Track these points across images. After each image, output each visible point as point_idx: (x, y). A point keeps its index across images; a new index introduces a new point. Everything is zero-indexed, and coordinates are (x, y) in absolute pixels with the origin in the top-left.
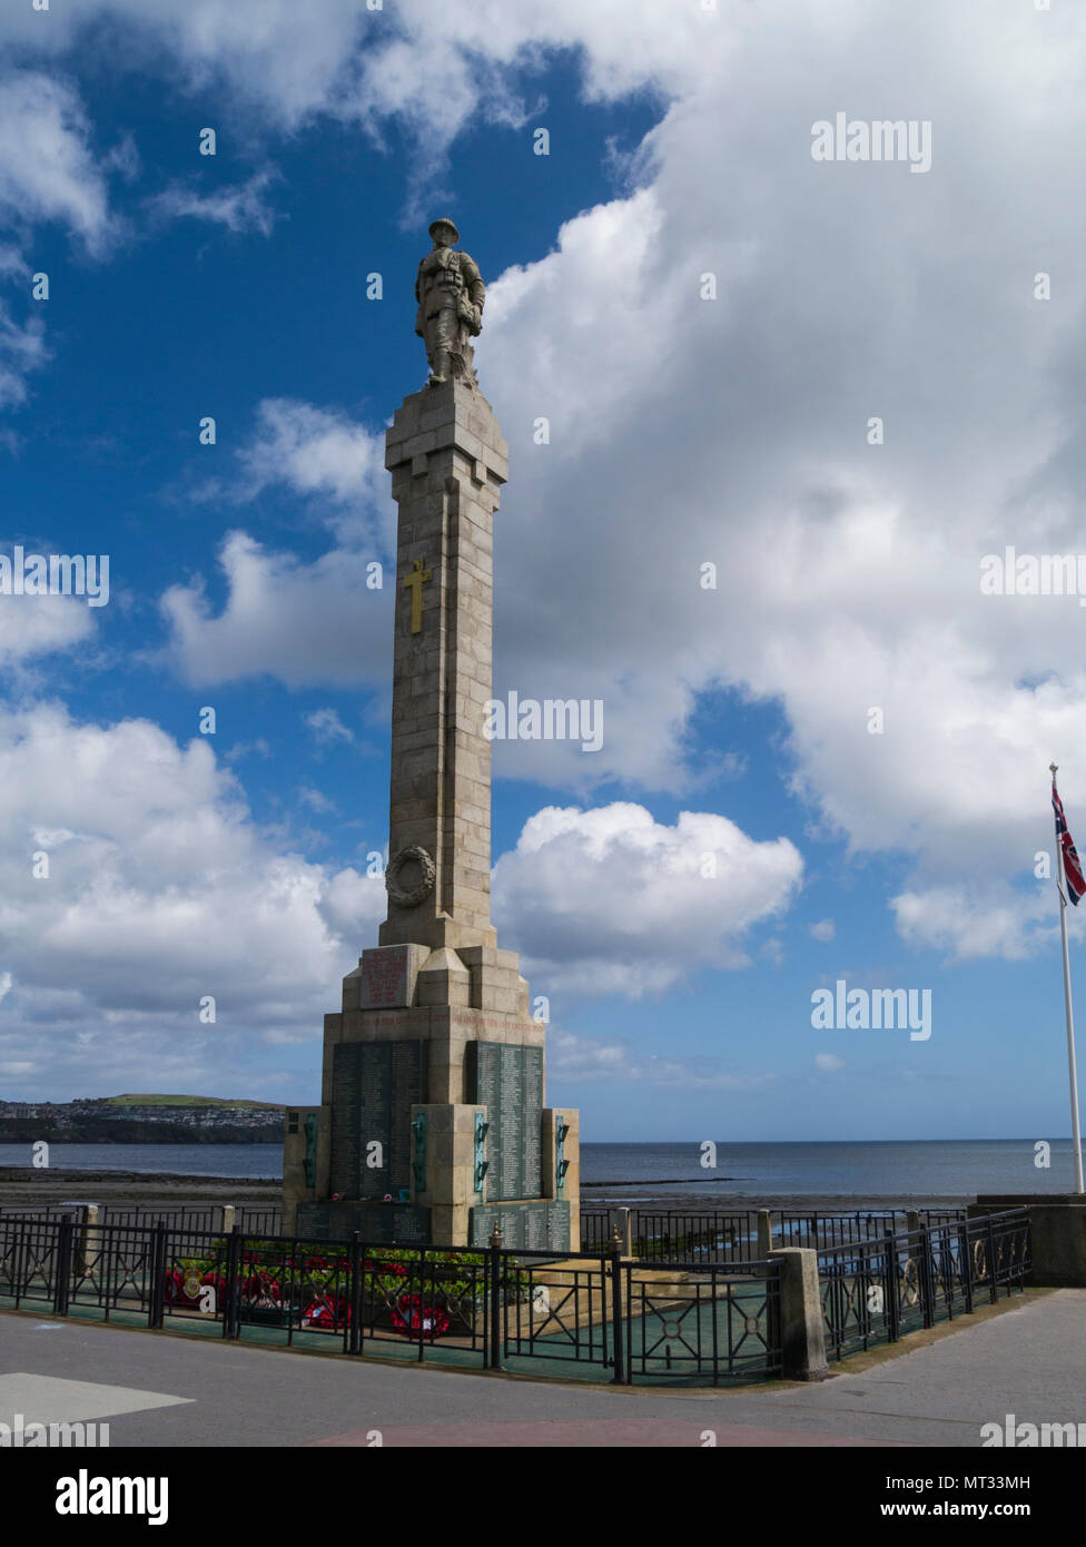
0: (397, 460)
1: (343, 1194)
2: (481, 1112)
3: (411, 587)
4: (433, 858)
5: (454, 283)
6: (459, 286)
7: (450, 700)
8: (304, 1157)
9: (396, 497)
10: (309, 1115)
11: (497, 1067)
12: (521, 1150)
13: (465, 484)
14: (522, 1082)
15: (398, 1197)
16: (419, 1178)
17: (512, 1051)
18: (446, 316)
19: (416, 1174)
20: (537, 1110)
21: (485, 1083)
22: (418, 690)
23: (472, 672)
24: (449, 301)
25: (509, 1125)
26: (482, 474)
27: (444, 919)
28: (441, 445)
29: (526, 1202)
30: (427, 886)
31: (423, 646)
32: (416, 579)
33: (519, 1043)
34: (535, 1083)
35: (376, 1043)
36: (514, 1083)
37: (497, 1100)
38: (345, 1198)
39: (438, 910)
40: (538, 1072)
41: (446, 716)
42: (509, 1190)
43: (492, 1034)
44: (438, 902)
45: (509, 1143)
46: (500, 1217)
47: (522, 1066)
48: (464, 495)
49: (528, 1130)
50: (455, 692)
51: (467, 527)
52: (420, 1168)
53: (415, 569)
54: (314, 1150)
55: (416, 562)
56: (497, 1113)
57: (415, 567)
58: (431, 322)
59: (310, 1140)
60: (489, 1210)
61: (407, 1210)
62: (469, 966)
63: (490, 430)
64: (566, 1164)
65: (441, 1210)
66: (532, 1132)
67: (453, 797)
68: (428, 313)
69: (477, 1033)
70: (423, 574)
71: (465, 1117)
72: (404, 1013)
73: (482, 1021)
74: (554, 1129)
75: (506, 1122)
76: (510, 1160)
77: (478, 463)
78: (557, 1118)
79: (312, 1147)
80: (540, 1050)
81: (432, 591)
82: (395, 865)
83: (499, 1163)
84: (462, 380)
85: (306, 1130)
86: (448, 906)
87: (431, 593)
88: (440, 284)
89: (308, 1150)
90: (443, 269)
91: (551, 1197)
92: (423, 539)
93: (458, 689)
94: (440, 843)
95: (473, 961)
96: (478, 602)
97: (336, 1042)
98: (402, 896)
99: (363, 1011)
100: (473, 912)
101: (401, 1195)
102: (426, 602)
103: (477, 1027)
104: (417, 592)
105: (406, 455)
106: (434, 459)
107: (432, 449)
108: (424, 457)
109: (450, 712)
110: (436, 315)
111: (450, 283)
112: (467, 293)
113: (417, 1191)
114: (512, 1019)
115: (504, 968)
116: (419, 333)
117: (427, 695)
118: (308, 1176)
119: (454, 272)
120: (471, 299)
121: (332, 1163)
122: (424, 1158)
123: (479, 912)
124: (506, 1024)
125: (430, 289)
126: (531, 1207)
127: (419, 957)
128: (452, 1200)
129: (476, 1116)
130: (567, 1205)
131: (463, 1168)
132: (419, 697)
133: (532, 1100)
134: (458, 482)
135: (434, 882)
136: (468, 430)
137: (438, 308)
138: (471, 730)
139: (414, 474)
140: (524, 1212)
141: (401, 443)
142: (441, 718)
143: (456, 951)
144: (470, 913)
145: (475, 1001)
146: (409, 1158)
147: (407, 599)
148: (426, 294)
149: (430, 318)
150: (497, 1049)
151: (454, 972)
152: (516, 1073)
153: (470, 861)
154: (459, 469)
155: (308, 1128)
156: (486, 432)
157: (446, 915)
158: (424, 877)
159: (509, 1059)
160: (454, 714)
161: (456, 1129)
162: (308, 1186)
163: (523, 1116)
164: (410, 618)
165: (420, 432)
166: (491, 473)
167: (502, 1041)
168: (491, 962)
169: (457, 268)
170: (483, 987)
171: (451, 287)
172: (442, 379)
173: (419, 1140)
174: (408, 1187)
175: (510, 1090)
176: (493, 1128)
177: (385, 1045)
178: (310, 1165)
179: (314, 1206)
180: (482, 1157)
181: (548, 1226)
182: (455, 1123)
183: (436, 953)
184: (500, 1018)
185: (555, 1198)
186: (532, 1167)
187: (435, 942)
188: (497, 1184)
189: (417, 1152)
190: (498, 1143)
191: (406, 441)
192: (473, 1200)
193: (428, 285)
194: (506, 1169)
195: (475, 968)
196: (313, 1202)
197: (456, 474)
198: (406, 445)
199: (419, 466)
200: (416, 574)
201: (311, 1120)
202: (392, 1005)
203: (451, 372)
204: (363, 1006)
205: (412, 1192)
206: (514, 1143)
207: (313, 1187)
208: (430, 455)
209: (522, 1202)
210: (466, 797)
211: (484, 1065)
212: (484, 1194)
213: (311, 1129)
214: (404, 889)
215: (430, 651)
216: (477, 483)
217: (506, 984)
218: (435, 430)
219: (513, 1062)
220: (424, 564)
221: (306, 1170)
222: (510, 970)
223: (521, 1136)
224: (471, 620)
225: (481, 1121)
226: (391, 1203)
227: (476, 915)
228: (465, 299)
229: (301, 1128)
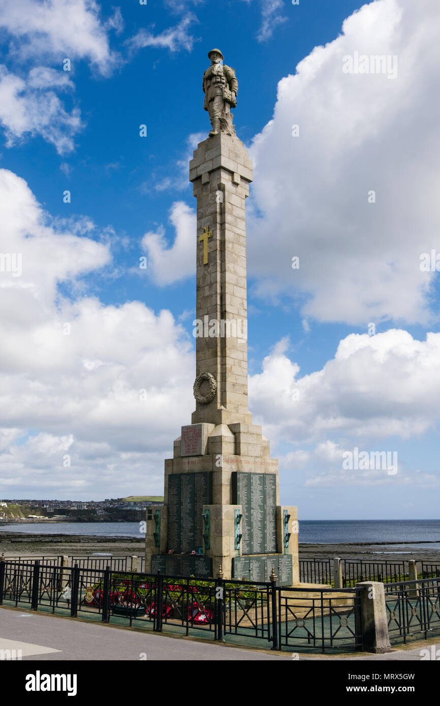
0: (194, 177)
1: (173, 550)
2: (239, 508)
3: (203, 241)
4: (216, 379)
5: (220, 82)
6: (223, 83)
7: (223, 298)
8: (155, 532)
9: (195, 196)
10: (157, 510)
11: (249, 485)
12: (263, 527)
13: (228, 185)
14: (264, 492)
15: (198, 552)
16: (207, 543)
17: (258, 476)
18: (217, 100)
19: (205, 540)
20: (273, 507)
21: (242, 493)
22: (207, 293)
23: (234, 282)
24: (219, 91)
25: (257, 515)
26: (237, 179)
27: (221, 409)
28: (215, 167)
29: (266, 555)
30: (213, 393)
31: (209, 270)
32: (205, 237)
33: (263, 472)
34: (271, 493)
35: (188, 474)
36: (259, 493)
37: (249, 502)
38: (174, 553)
39: (219, 405)
40: (273, 487)
41: (221, 305)
42: (257, 548)
43: (246, 468)
44: (219, 401)
45: (257, 525)
46: (250, 563)
47: (263, 483)
48: (228, 191)
49: (268, 517)
50: (225, 293)
51: (230, 207)
52: (207, 538)
53: (205, 232)
54: (159, 528)
55: (205, 228)
56: (249, 509)
57: (204, 230)
58: (211, 103)
59: (157, 523)
60: (244, 559)
61: (201, 559)
62: (234, 433)
63: (242, 156)
64: (289, 535)
65: (217, 559)
66: (270, 518)
67: (226, 347)
68: (209, 99)
69: (238, 468)
70: (208, 234)
71: (228, 511)
72: (200, 458)
73: (241, 461)
74: (283, 517)
75: (255, 514)
76: (257, 533)
77: (235, 174)
78: (284, 511)
79: (158, 526)
80: (274, 476)
81: (213, 241)
82: (198, 383)
83: (251, 535)
84: (226, 132)
85: (155, 519)
86: (224, 403)
87: (212, 243)
88: (214, 83)
89: (156, 528)
90: (215, 76)
91: (281, 553)
92: (208, 216)
93: (227, 291)
94: (219, 371)
95: (236, 431)
96: (237, 245)
97: (170, 474)
98: (201, 398)
99: (182, 457)
100: (238, 405)
101: (199, 551)
102: (210, 248)
103: (238, 464)
104: (206, 243)
105: (199, 174)
106: (212, 174)
107: (211, 169)
108: (207, 174)
109: (223, 303)
110: (212, 100)
111: (218, 82)
112: (228, 86)
113: (206, 549)
114: (258, 460)
115: (253, 434)
116: (206, 109)
117: (211, 296)
118: (157, 541)
119: (221, 76)
120: (230, 89)
121: (168, 534)
122: (209, 533)
123: (241, 405)
124: (255, 462)
125: (209, 87)
126: (269, 558)
127: (208, 429)
128: (222, 554)
129: (235, 510)
130: (290, 556)
131: (228, 537)
132: (208, 296)
133: (270, 502)
134: (224, 185)
135: (216, 391)
136: (229, 158)
137: (213, 96)
138: (235, 312)
139: (203, 183)
140: (264, 560)
141: (196, 168)
142: (219, 307)
143: (228, 425)
144: (236, 406)
145: (237, 452)
146: (202, 532)
147: (201, 247)
148: (208, 89)
149: (210, 101)
150: (249, 476)
151: (225, 437)
152: (260, 488)
153: (236, 379)
154: (225, 178)
155: (156, 517)
156: (239, 157)
157: (222, 407)
158: (211, 388)
159: (256, 481)
160: (225, 304)
161: (223, 517)
162: (156, 546)
163: (265, 510)
164: (203, 256)
165: (205, 162)
166: (242, 178)
167: (253, 471)
168: (246, 431)
169: (222, 74)
170: (241, 444)
171: (219, 84)
172: (216, 132)
173: (207, 523)
174: (202, 547)
175: (256, 497)
176: (246, 516)
177: (192, 475)
178: (157, 536)
179: (159, 557)
180: (240, 531)
181: (279, 568)
182: (223, 514)
183: (217, 427)
184: (252, 460)
185: (283, 553)
186: (270, 538)
187: (217, 422)
188: (250, 545)
189: (206, 529)
190: (250, 524)
191: (199, 166)
192: (234, 554)
193: (209, 84)
194: (255, 538)
195: (237, 434)
196: (158, 555)
197: (223, 181)
198: (199, 169)
199: (205, 179)
200: (204, 234)
201: (158, 513)
202: (195, 454)
203: (221, 128)
204: (182, 455)
205: (204, 549)
206: (259, 524)
207: (159, 547)
208: (210, 172)
209: (264, 555)
210: (233, 346)
211: (241, 484)
212: (241, 551)
213: (158, 517)
214: (203, 395)
215: (213, 273)
216: (236, 184)
217: (255, 442)
218: (212, 160)
219: (258, 482)
220: (209, 229)
221: (155, 538)
222: (257, 434)
223: (263, 520)
224: (234, 255)
225: (238, 513)
226: (194, 555)
227: (240, 407)
228: (227, 90)
229: (153, 518)
